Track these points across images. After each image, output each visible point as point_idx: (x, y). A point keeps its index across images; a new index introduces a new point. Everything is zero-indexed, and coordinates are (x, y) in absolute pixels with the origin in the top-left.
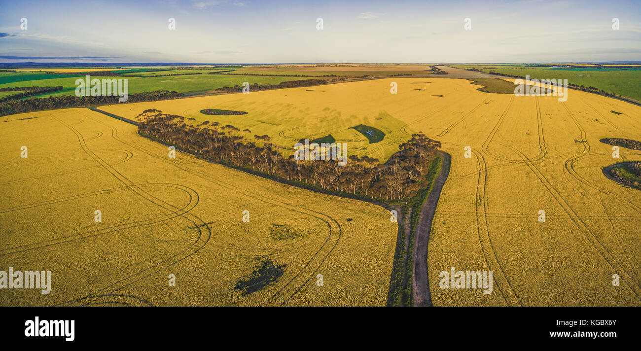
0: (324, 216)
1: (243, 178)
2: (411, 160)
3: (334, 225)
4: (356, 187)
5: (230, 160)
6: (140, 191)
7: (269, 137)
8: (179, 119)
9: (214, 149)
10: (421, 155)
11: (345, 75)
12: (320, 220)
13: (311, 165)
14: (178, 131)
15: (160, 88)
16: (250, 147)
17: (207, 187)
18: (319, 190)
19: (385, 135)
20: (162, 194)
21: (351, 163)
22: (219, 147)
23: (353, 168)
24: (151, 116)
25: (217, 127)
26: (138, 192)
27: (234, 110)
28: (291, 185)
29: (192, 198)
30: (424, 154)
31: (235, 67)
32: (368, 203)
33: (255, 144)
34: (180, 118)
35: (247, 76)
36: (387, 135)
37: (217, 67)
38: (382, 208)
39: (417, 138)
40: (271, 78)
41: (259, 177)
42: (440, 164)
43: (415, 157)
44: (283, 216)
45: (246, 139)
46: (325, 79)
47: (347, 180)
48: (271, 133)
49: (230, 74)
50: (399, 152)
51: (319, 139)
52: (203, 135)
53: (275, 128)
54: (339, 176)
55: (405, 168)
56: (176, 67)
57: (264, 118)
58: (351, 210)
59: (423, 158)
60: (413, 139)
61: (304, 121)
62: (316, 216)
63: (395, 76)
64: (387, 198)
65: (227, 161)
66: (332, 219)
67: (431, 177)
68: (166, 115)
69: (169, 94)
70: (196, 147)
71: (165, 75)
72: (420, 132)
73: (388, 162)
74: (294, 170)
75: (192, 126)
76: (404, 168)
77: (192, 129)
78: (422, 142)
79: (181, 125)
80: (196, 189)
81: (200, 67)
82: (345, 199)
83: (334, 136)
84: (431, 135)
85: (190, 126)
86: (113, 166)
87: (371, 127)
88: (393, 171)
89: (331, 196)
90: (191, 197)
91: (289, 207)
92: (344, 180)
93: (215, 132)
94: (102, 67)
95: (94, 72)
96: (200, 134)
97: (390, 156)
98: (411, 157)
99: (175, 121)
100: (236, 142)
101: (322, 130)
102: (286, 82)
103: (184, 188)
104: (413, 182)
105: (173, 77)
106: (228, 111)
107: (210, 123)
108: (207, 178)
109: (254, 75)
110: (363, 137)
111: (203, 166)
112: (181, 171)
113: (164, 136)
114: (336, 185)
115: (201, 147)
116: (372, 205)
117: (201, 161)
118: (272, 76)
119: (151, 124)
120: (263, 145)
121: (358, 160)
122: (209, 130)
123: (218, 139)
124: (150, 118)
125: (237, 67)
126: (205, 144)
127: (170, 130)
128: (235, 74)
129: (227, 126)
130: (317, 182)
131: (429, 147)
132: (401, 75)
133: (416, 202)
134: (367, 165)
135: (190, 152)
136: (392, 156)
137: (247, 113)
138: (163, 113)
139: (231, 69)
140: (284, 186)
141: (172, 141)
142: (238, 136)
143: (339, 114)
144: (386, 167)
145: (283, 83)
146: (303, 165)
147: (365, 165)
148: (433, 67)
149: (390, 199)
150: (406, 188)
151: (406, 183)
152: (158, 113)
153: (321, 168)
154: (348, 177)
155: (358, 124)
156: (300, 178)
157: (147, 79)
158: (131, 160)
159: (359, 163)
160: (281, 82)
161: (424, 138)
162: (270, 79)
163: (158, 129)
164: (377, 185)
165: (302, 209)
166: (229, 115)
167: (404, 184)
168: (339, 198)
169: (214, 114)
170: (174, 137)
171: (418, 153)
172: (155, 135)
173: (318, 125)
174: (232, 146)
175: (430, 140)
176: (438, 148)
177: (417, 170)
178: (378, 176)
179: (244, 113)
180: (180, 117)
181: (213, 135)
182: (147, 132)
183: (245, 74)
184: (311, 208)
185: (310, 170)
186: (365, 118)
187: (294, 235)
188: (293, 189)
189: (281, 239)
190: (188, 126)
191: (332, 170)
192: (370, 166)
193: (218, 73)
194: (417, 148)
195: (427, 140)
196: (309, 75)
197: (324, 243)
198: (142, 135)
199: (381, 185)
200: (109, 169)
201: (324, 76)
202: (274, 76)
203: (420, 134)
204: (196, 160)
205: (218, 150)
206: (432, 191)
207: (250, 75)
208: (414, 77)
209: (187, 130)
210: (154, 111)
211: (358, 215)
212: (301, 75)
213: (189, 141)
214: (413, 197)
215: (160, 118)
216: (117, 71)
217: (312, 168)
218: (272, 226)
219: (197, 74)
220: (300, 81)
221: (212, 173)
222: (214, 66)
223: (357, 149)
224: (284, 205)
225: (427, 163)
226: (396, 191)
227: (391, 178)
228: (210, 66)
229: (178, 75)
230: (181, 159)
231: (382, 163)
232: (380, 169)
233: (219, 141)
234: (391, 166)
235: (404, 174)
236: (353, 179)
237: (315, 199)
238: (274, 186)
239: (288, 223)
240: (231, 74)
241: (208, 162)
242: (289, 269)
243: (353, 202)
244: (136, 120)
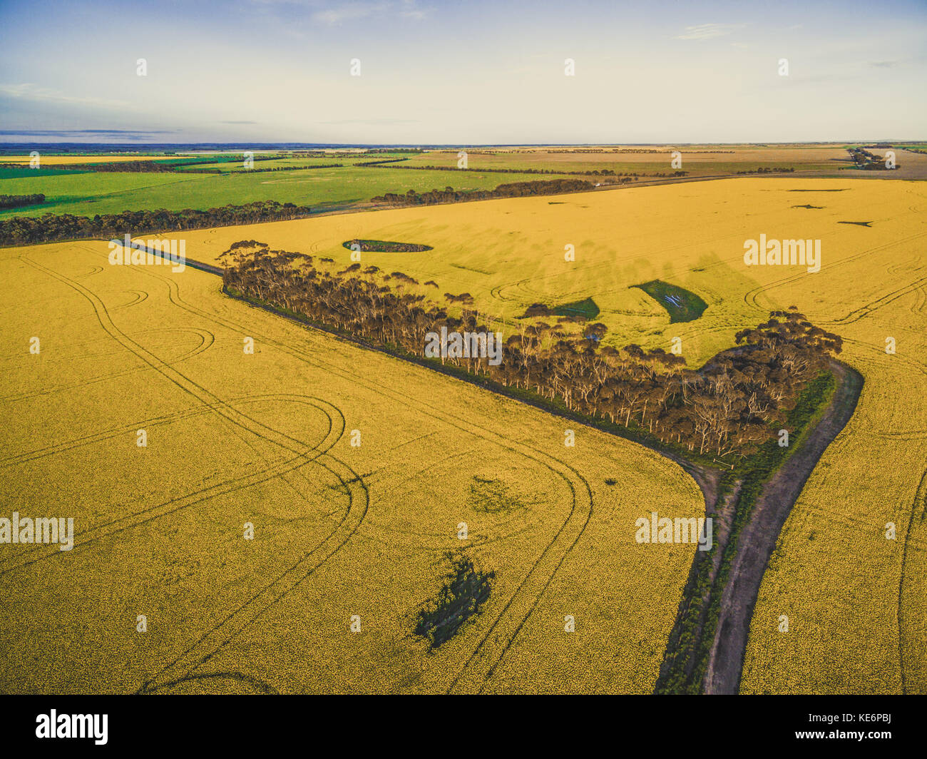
0: (564, 466)
1: (423, 381)
2: (758, 370)
3: (581, 489)
4: (632, 413)
5: (399, 344)
6: (233, 415)
7: (472, 298)
8: (302, 261)
9: (371, 320)
10: (786, 363)
11: (632, 172)
12: (557, 475)
13: (548, 357)
14: (301, 284)
15: (261, 197)
16: (437, 317)
17: (358, 399)
18: (562, 411)
19: (707, 306)
20: (275, 416)
21: (626, 360)
22: (379, 317)
23: (630, 371)
24: (247, 255)
25: (375, 276)
26: (230, 416)
27: (407, 242)
28: (511, 397)
29: (333, 421)
30: (792, 363)
31: (407, 151)
32: (652, 452)
33: (446, 312)
34: (306, 260)
35: (431, 171)
36: (712, 307)
37: (371, 152)
38: (677, 467)
39: (782, 320)
40: (480, 175)
41: (452, 378)
42: (830, 394)
43: (769, 365)
44: (493, 460)
45: (430, 301)
46: (589, 179)
47: (616, 396)
48: (476, 290)
49: (398, 167)
50: (733, 349)
51: (567, 305)
52: (350, 293)
53: (484, 279)
54: (600, 387)
55: (741, 387)
56: (290, 152)
57: (464, 259)
58: (616, 460)
59: (789, 370)
60: (772, 323)
61: (540, 267)
62: (550, 465)
63: (751, 172)
64: (691, 447)
65: (393, 346)
66: (578, 475)
67: (803, 418)
68: (277, 252)
69: (279, 209)
70: (336, 317)
71: (269, 170)
72: (792, 308)
73: (704, 367)
74: (516, 366)
75: (327, 275)
76: (739, 385)
77: (329, 280)
78: (793, 332)
79: (307, 272)
80: (339, 404)
81: (338, 153)
82: (607, 436)
83: (597, 300)
84: (819, 316)
85: (323, 274)
86: (175, 366)
87: (678, 288)
88: (713, 389)
89: (581, 426)
90: (330, 420)
91: (504, 442)
92: (609, 395)
93: (372, 286)
94: (132, 153)
95: (115, 163)
96: (343, 291)
97: (713, 355)
98: (760, 364)
99: (296, 264)
100: (410, 306)
101: (577, 287)
102: (509, 186)
103: (317, 403)
104: (757, 421)
105: (285, 172)
106: (396, 243)
107: (363, 269)
108: (358, 381)
109: (446, 169)
110: (658, 308)
111: (351, 356)
112: (311, 367)
113: (274, 295)
114: (593, 404)
115: (345, 317)
116: (658, 455)
117: (348, 345)
118: (481, 171)
119: (249, 272)
120: (461, 313)
121: (642, 355)
122: (360, 283)
123: (378, 301)
124: (247, 259)
125: (412, 152)
126: (354, 311)
127: (286, 283)
128: (408, 168)
129: (395, 274)
130: (558, 394)
131: (809, 347)
132: (766, 171)
133: (754, 469)
134: (659, 368)
135: (325, 329)
136: (718, 356)
137: (432, 248)
138: (271, 250)
139: (401, 156)
140: (497, 398)
141: (291, 306)
142: (414, 295)
143: (613, 254)
144: (700, 379)
145: (502, 186)
146: (534, 357)
147: (654, 369)
148: (858, 150)
149: (697, 449)
150: (736, 433)
151: (738, 421)
152: (261, 248)
153: (567, 366)
154: (618, 390)
155: (650, 279)
156: (527, 382)
157: (232, 177)
158: (212, 350)
159: (642, 363)
160: (500, 184)
161: (799, 322)
162: (477, 178)
163: (263, 282)
164: (674, 413)
165: (526, 448)
166: (397, 251)
167: (733, 422)
168: (596, 432)
169: (368, 251)
170: (295, 298)
171: (780, 358)
172: (258, 295)
173: (569, 276)
174: (403, 314)
175: (815, 330)
176: (833, 353)
177: (769, 397)
178: (679, 395)
179: (426, 248)
180: (303, 255)
181: (367, 292)
182: (241, 289)
183: (428, 168)
184: (544, 447)
185: (545, 368)
186: (667, 267)
187: (510, 505)
188: (512, 405)
189: (487, 511)
190: (320, 274)
191: (587, 371)
192: (666, 370)
193: (374, 164)
194: (778, 344)
195: (807, 329)
196: (556, 169)
197: (560, 527)
198: (231, 296)
199: (685, 415)
200: (166, 371)
201: (588, 173)
202: (484, 171)
203: (791, 311)
204: (337, 345)
205: (377, 323)
206: (797, 452)
207: (438, 169)
208: (800, 177)
209: (319, 283)
210: (252, 244)
211: (629, 474)
212: (540, 170)
213: (323, 304)
214: (748, 456)
215: (265, 259)
216: (166, 161)
217: (550, 365)
218: (472, 482)
219: (332, 166)
220: (536, 184)
221: (366, 369)
222: (366, 150)
223: (642, 331)
224: (496, 438)
225: (799, 384)
226: (713, 433)
227: (707, 402)
228: (358, 151)
229: (295, 168)
230: (309, 342)
231: (694, 369)
232: (686, 382)
233: (379, 303)
234: (711, 378)
235: (738, 399)
236: (627, 395)
237: (551, 428)
238: (479, 396)
239: (501, 477)
240: (401, 167)
241: (359, 347)
242: (500, 582)
243: (621, 444)
244: (217, 264)
